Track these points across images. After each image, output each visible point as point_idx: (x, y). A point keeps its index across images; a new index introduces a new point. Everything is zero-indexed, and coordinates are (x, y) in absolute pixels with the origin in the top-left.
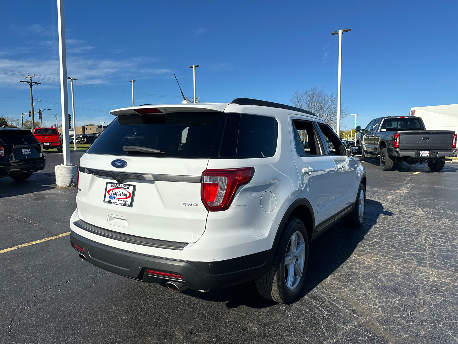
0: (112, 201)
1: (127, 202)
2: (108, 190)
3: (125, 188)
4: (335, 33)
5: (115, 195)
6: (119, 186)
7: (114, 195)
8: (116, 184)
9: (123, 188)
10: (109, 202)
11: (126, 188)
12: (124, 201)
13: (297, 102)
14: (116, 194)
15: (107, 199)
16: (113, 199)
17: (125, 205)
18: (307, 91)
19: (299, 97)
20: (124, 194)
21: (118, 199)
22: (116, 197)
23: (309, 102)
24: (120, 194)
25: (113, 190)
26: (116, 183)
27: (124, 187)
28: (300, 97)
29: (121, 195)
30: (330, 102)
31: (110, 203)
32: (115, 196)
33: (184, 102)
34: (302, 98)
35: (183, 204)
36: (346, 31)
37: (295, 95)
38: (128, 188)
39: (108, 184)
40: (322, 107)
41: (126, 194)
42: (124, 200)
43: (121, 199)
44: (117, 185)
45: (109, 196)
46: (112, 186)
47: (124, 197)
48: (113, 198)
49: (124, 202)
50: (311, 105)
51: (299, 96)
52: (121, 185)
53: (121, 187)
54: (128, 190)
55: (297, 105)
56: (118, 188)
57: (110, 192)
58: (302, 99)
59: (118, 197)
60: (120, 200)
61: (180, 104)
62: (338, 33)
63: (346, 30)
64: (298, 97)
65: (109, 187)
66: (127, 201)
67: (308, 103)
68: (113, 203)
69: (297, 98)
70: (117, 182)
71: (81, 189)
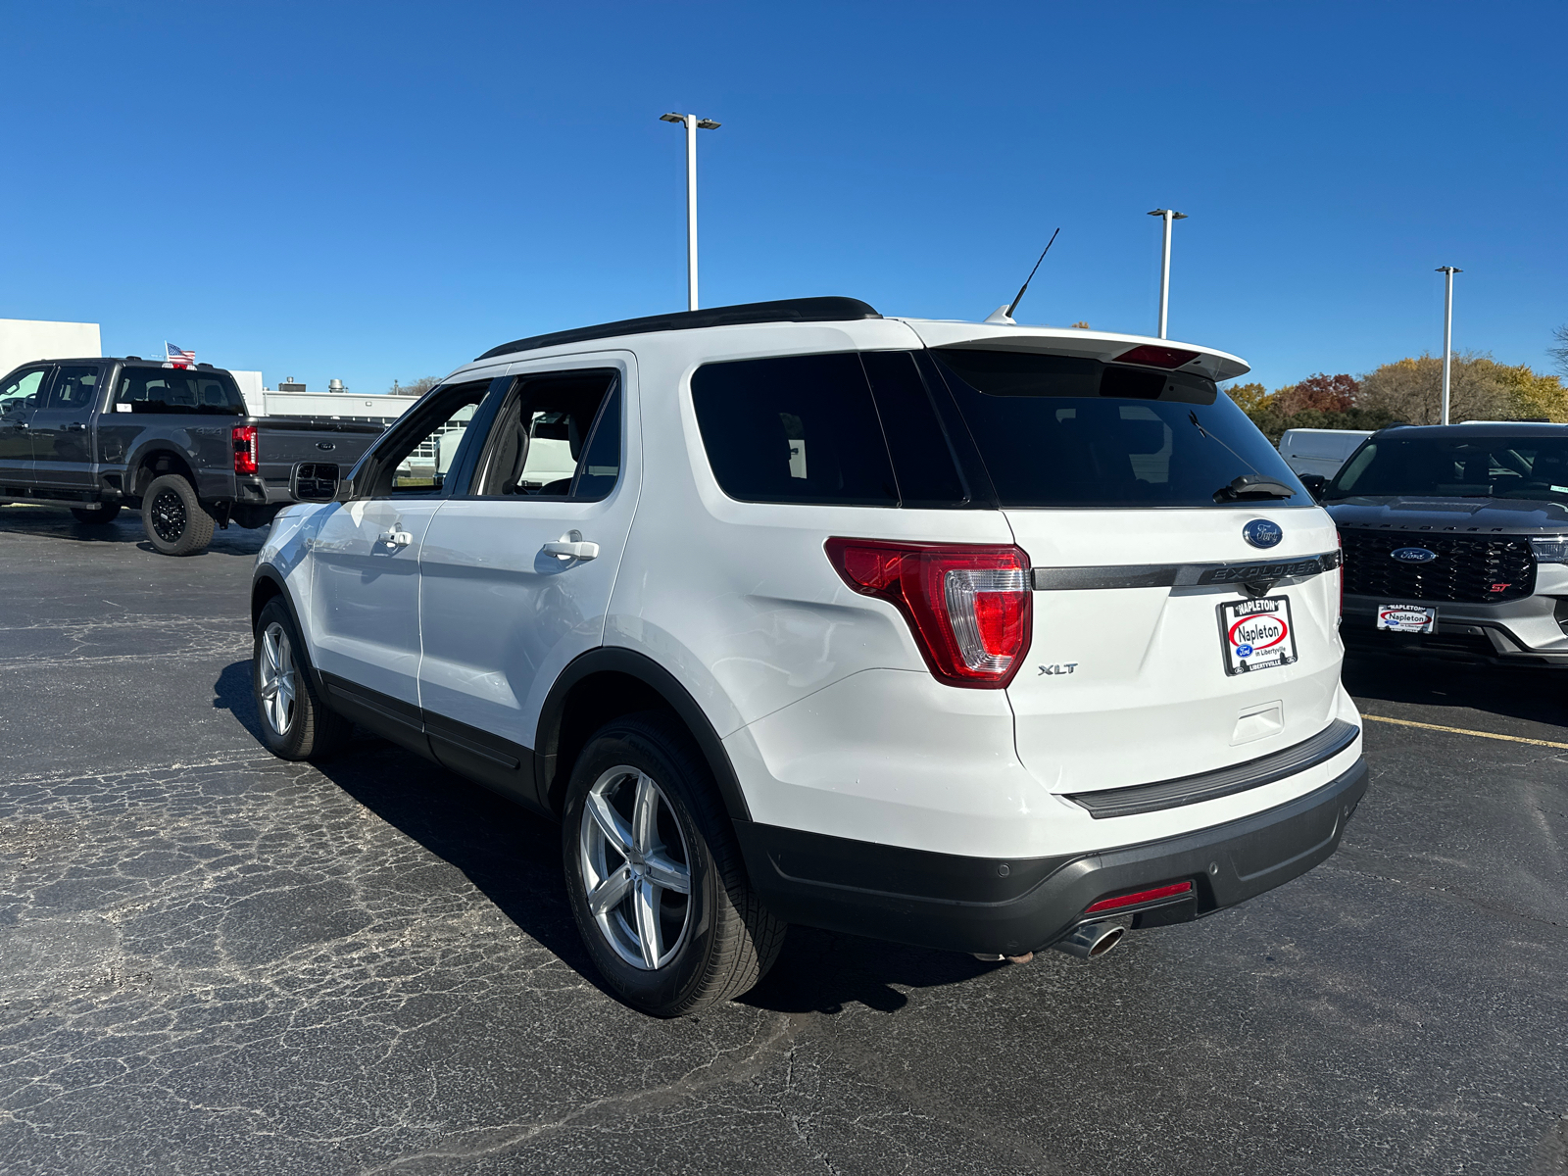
0: (1249, 661)
1: (1284, 653)
2: (1229, 629)
5: (1250, 639)
6: (1254, 609)
8: (1243, 604)
9: (1265, 611)
10: (1246, 668)
11: (1269, 611)
12: (1275, 651)
14: (1248, 636)
15: (1236, 661)
16: (1248, 654)
17: (1284, 660)
20: (1270, 629)
21: (1260, 651)
22: (1254, 647)
25: (1242, 627)
26: (1246, 601)
27: (1267, 609)
29: (1264, 635)
31: (1249, 670)
32: (1249, 643)
38: (1276, 608)
39: (1227, 609)
41: (1273, 629)
42: (1276, 647)
43: (1267, 649)
44: (1250, 608)
46: (1237, 614)
47: (1274, 638)
48: (1247, 652)
49: (1278, 654)
52: (1258, 605)
53: (1259, 609)
54: (1276, 614)
56: (1253, 614)
59: (1258, 643)
60: (1267, 652)
66: (1285, 650)
68: (1255, 667)
70: (1246, 598)
71: (1076, 665)
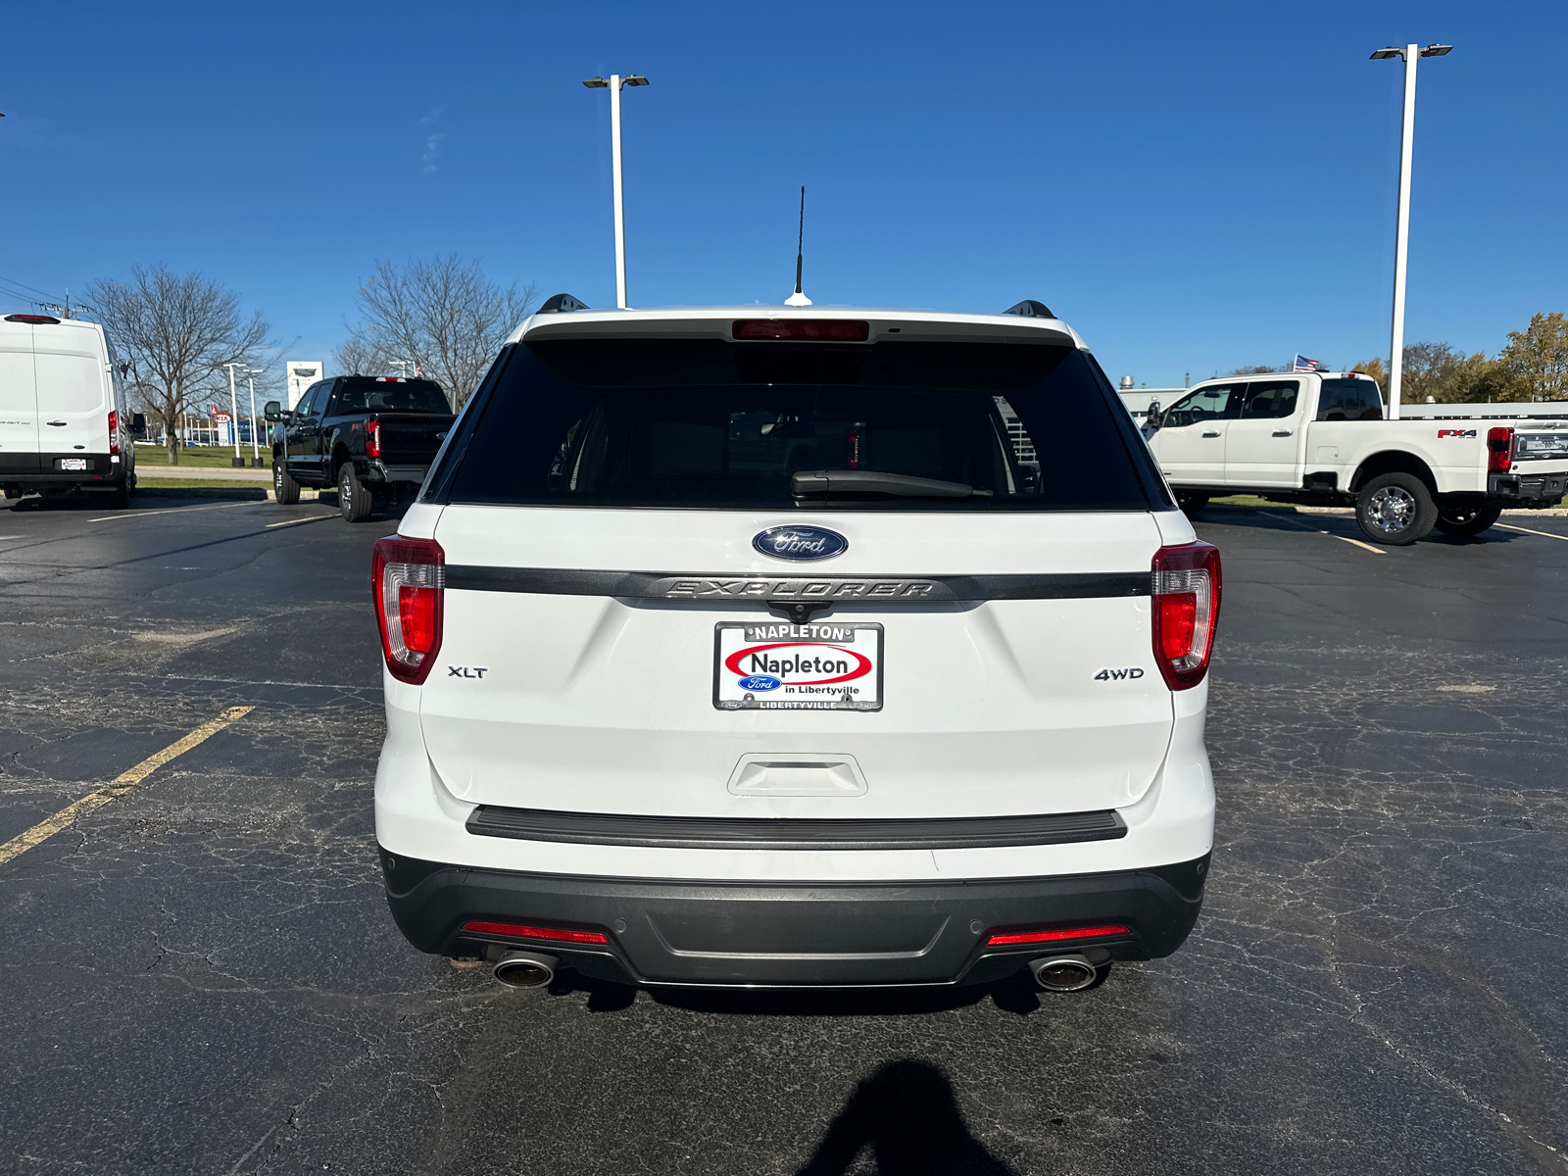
1: (853, 695)
2: (726, 653)
3: (830, 640)
4: (597, 84)
5: (777, 671)
6: (793, 635)
7: (769, 673)
8: (772, 628)
9: (819, 639)
11: (837, 640)
12: (833, 691)
13: (388, 304)
15: (733, 692)
16: (764, 688)
18: (424, 267)
19: (395, 287)
20: (829, 662)
21: (796, 688)
22: (783, 680)
23: (433, 307)
24: (806, 667)
25: (760, 655)
26: (777, 624)
27: (825, 637)
28: (399, 284)
29: (813, 669)
30: (509, 313)
32: (778, 676)
33: (799, 299)
34: (408, 289)
35: (1098, 677)
36: (634, 83)
37: (379, 277)
38: (849, 639)
39: (724, 632)
40: (480, 329)
41: (839, 663)
42: (840, 685)
43: (814, 687)
44: (782, 633)
45: (740, 678)
46: (749, 638)
49: (839, 695)
50: (439, 318)
51: (396, 284)
52: (803, 631)
53: (806, 636)
54: (850, 646)
55: (390, 315)
56: (787, 642)
57: (745, 664)
58: (408, 295)
59: (795, 677)
60: (811, 691)
61: (780, 304)
62: (606, 85)
63: (634, 80)
64: (392, 285)
65: (733, 642)
66: (856, 691)
67: (431, 309)
69: (389, 287)
71: (485, 670)
